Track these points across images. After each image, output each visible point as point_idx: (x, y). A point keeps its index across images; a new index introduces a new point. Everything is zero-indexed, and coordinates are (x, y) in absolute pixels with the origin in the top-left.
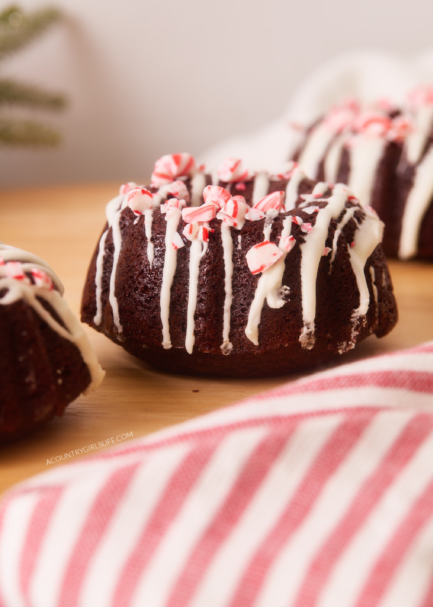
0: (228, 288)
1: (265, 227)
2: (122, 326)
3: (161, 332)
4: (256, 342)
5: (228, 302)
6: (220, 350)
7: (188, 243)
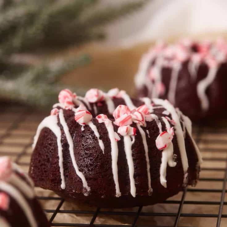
0: (148, 160)
1: (158, 125)
2: (90, 187)
3: (115, 187)
4: (165, 186)
5: (148, 167)
6: (148, 193)
7: (122, 137)
